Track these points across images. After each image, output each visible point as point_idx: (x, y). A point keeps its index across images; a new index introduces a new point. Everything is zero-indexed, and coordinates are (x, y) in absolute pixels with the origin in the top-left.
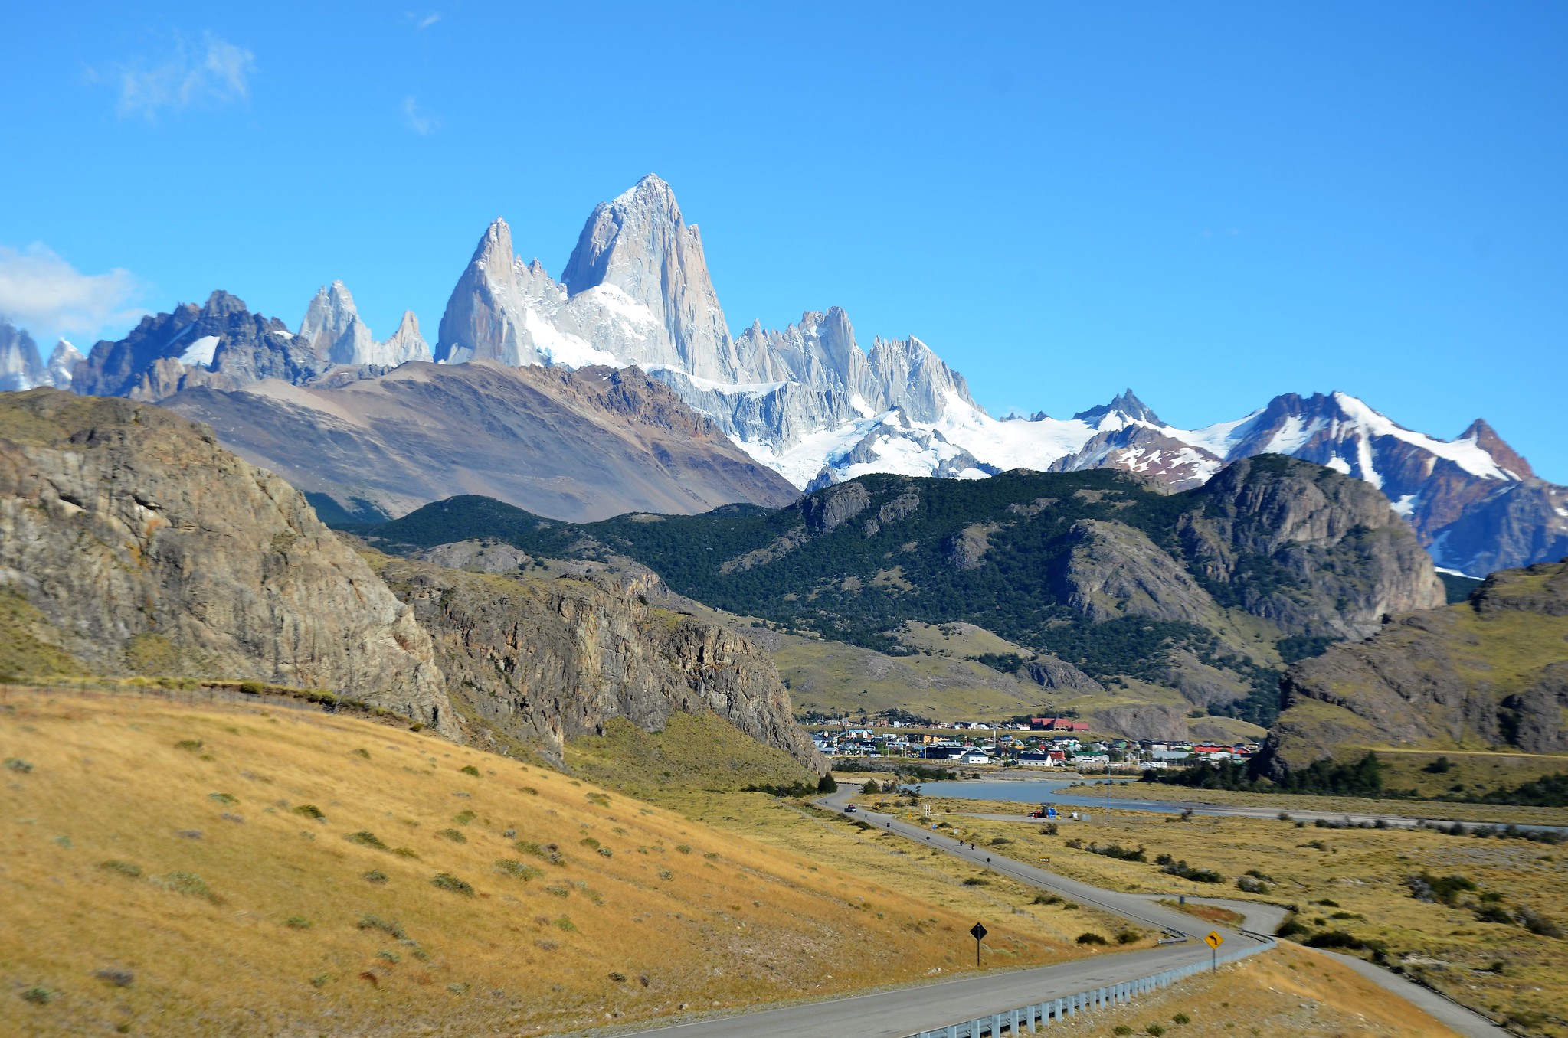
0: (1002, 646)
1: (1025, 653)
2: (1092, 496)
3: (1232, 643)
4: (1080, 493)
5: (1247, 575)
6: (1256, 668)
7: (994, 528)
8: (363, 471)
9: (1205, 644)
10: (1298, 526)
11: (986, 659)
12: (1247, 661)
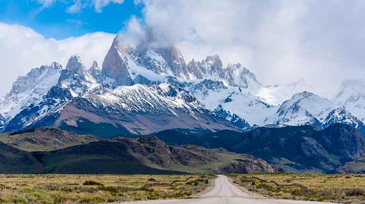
0: (290, 162)
1: (294, 163)
2: (304, 132)
3: (331, 160)
4: (302, 131)
5: (333, 147)
6: (335, 165)
7: (286, 139)
8: (116, 116)
9: (326, 160)
10: (342, 138)
11: (288, 165)
12: (334, 163)
